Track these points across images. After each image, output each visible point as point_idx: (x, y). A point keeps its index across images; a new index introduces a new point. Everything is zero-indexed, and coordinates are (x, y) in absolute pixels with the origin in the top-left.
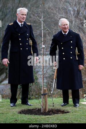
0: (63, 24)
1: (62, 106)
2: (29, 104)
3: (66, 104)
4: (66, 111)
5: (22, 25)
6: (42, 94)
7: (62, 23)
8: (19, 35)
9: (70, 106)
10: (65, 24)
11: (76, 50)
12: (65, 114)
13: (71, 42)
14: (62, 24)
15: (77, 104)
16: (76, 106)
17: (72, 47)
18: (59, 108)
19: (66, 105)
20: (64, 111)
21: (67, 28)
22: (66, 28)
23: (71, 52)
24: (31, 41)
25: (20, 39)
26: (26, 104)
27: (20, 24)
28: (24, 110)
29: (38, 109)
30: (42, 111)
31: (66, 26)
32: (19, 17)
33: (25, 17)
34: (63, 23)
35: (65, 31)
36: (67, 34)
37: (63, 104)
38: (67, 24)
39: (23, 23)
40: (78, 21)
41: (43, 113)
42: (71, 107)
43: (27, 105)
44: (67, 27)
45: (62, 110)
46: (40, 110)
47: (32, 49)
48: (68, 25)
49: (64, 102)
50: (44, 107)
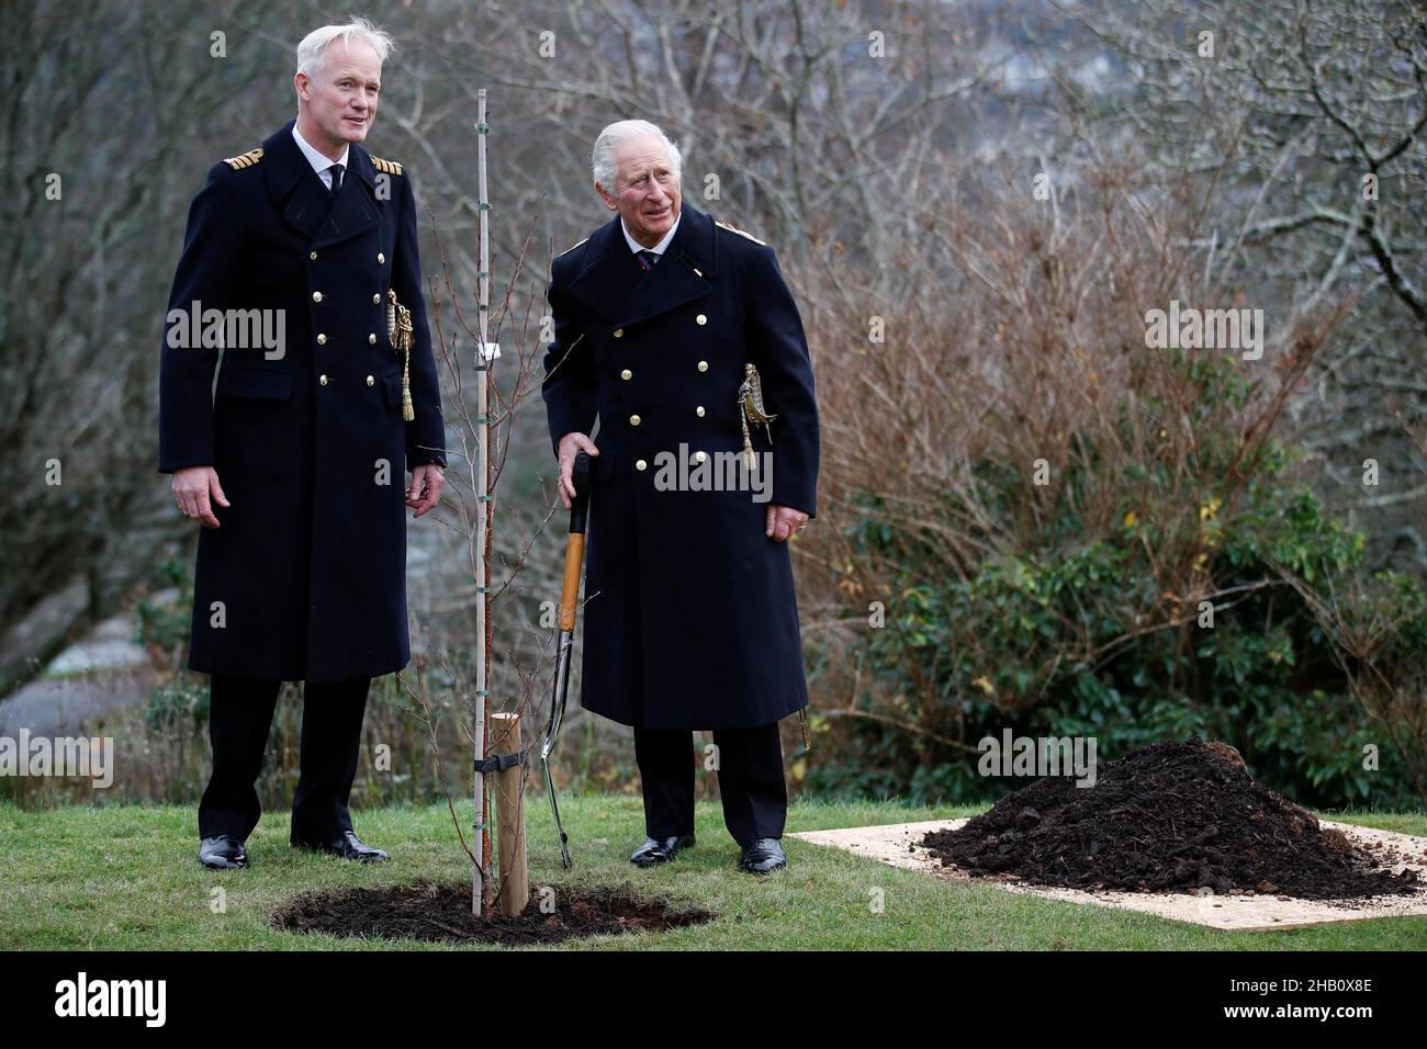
0: (633, 175)
1: (641, 862)
2: (362, 849)
3: (671, 842)
4: (676, 907)
5: (334, 170)
6: (479, 756)
7: (620, 162)
8: (314, 256)
9: (713, 865)
10: (645, 166)
11: (747, 385)
12: (680, 931)
13: (702, 319)
14: (621, 177)
15: (768, 845)
16: (761, 858)
17: (703, 365)
18: (619, 882)
19: (671, 855)
20: (659, 906)
21: (667, 202)
22: (657, 202)
23: (701, 411)
24: (403, 310)
25: (317, 296)
26: (329, 849)
27: (320, 162)
28: (324, 899)
29: (444, 892)
30: (477, 910)
31: (660, 190)
32: (320, 107)
33: (369, 101)
34: (631, 159)
35: (652, 227)
36: (660, 249)
37: (649, 845)
38: (663, 165)
39: (344, 161)
40: (727, 138)
41: (487, 926)
42: (716, 875)
43: (341, 854)
44: (669, 195)
45: (648, 899)
46: (455, 900)
47: (406, 379)
48: (676, 175)
49: (653, 831)
50: (497, 875)
